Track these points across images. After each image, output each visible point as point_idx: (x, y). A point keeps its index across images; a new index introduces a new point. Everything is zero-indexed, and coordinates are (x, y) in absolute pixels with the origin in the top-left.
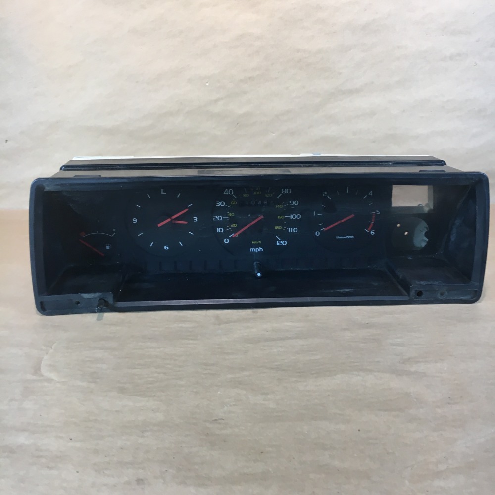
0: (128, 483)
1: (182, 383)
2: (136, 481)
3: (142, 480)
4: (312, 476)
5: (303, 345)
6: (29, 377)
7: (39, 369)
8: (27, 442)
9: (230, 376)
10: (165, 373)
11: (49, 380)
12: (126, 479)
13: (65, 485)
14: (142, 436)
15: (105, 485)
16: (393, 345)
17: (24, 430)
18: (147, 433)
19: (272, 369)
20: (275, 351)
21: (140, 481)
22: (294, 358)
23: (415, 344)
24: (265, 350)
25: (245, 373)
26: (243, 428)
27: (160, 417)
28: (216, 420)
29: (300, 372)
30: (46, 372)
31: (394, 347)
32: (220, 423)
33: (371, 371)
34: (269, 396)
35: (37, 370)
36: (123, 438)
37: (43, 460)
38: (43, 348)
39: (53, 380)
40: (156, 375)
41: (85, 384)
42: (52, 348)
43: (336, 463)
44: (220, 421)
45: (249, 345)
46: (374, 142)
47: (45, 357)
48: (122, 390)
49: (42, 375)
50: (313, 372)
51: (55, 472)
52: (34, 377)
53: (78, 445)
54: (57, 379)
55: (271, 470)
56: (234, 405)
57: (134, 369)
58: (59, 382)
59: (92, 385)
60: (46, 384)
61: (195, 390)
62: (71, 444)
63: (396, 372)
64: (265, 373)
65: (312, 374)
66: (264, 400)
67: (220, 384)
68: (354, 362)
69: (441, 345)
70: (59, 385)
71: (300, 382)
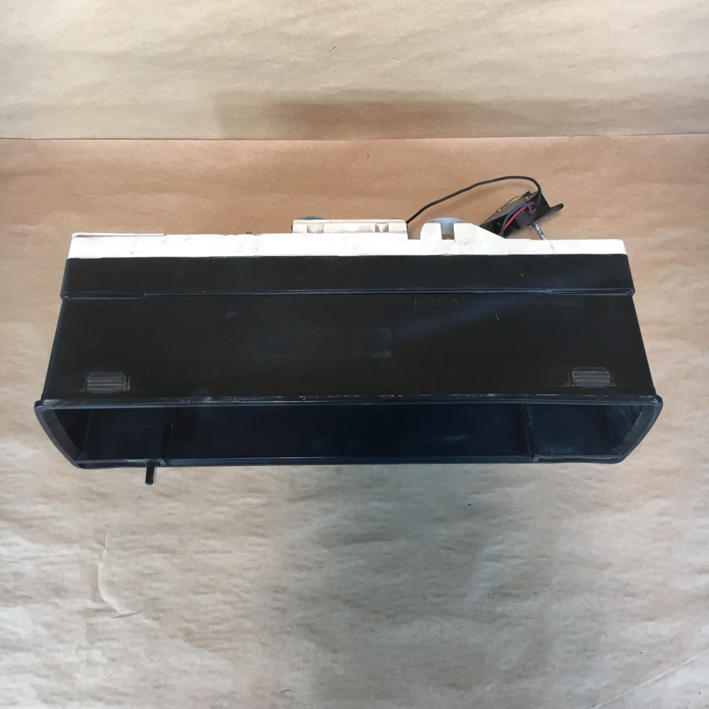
1: (250, 625)
5: (387, 554)
6: (92, 605)
7: (97, 589)
9: (300, 614)
10: (231, 604)
11: (109, 611)
16: (488, 558)
17: (99, 699)
19: (347, 602)
20: (354, 564)
22: (374, 580)
23: (515, 557)
24: (343, 562)
25: (319, 610)
27: (226, 685)
28: (283, 692)
29: (376, 612)
30: (104, 594)
31: (489, 563)
32: (286, 697)
33: (451, 614)
34: (339, 656)
35: (95, 596)
38: (96, 546)
39: (115, 611)
40: (222, 606)
41: (149, 622)
42: (104, 546)
44: (288, 694)
45: (325, 551)
47: (101, 565)
48: (188, 635)
49: (102, 601)
50: (390, 613)
52: (95, 605)
54: (118, 610)
56: (303, 669)
58: (122, 616)
59: (156, 625)
60: (108, 618)
61: (263, 640)
64: (338, 610)
65: (389, 617)
66: (333, 662)
67: (289, 629)
68: (438, 596)
69: (545, 560)
70: (121, 621)
71: (373, 631)
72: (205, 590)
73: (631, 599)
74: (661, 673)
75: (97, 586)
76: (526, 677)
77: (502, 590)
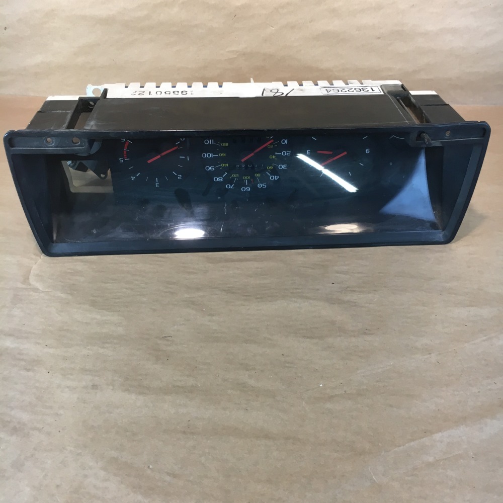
0: (85, 387)
1: (145, 299)
2: (92, 386)
3: (96, 386)
4: (229, 392)
5: (257, 268)
6: (20, 285)
7: (28, 278)
8: (12, 346)
9: (186, 296)
10: (132, 289)
11: (36, 290)
12: (84, 383)
13: (37, 385)
14: (103, 348)
15: (68, 387)
16: (337, 272)
17: (10, 335)
18: (107, 345)
19: (224, 290)
20: (231, 272)
21: (95, 387)
22: (246, 281)
23: (358, 273)
24: (223, 271)
25: (201, 294)
26: (186, 346)
27: (120, 330)
28: (165, 337)
29: (246, 296)
30: (33, 281)
31: (338, 275)
32: (168, 340)
33: (307, 298)
34: (214, 318)
35: (26, 279)
36: (88, 348)
37: (23, 363)
39: (38, 289)
40: (124, 290)
41: (63, 295)
42: (40, 257)
43: (252, 382)
44: (169, 338)
45: (210, 265)
46: (379, 38)
47: (35, 267)
48: (94, 304)
49: (30, 285)
50: (258, 296)
51: (31, 374)
52: (24, 286)
53: (51, 351)
54: (41, 289)
55: (199, 384)
56: (183, 324)
57: (107, 283)
58: (43, 292)
59: (70, 297)
60: (32, 293)
61: (153, 307)
62: (46, 350)
63: (331, 300)
64: (216, 294)
65: (257, 298)
66: (209, 321)
67: (176, 303)
68: (296, 289)
69: (381, 275)
70: (42, 294)
71: (244, 305)
72: (112, 282)
73: (453, 295)
74: (485, 336)
75: (29, 277)
76: (372, 334)
77: (348, 289)
